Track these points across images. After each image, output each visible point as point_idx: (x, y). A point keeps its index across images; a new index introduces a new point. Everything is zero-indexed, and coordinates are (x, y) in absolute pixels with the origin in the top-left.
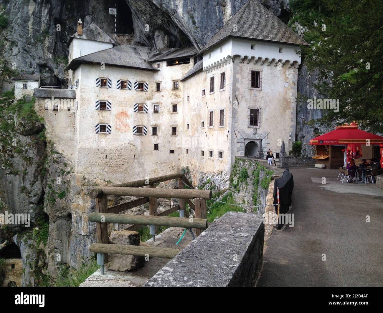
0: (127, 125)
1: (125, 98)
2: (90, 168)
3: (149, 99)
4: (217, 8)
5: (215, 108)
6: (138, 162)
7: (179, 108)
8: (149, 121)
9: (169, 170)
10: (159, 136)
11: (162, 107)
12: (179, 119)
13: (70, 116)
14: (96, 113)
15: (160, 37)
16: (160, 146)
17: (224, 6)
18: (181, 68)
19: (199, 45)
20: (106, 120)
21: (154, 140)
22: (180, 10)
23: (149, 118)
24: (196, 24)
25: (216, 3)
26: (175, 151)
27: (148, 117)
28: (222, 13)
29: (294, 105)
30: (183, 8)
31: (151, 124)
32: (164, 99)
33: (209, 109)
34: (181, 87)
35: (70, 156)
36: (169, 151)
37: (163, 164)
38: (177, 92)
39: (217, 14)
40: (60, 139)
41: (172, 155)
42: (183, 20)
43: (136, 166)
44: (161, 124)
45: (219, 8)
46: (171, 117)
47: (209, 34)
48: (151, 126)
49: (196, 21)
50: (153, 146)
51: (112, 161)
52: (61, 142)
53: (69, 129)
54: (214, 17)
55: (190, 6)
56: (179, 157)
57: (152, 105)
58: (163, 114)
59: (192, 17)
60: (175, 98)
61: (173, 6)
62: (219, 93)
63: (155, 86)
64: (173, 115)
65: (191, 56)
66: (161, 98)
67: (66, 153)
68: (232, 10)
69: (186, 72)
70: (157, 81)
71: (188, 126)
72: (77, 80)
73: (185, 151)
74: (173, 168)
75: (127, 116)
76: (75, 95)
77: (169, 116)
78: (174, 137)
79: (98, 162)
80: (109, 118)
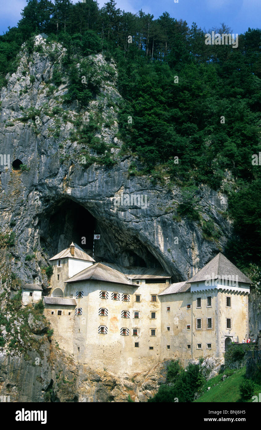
0: (116, 327)
1: (116, 306)
2: (93, 360)
3: (130, 307)
4: (188, 250)
5: (202, 317)
6: (123, 357)
7: (158, 315)
8: (131, 324)
9: (148, 362)
10: (139, 336)
11: (142, 314)
12: (157, 323)
13: (71, 320)
14: (98, 317)
15: (126, 257)
16: (140, 345)
17: (193, 249)
18: (159, 286)
20: (105, 323)
21: (135, 339)
22: (162, 248)
24: (174, 258)
25: (188, 247)
26: (154, 348)
27: (130, 321)
31: (133, 327)
32: (143, 308)
33: (196, 317)
34: (158, 301)
36: (148, 348)
37: (143, 358)
38: (156, 303)
39: (189, 254)
40: (62, 338)
41: (151, 351)
42: (164, 254)
43: (121, 359)
44: (141, 327)
45: (190, 250)
46: (151, 322)
49: (174, 256)
50: (134, 344)
51: (107, 356)
52: (63, 340)
53: (69, 330)
55: (170, 246)
56: (157, 352)
57: (133, 312)
58: (143, 319)
60: (153, 307)
61: (156, 244)
62: (206, 309)
63: (135, 298)
64: (152, 320)
65: (167, 279)
66: (141, 307)
68: (200, 253)
69: (163, 289)
70: (137, 294)
71: (169, 329)
72: (80, 291)
73: (166, 347)
74: (153, 360)
75: (117, 320)
76: (76, 303)
77: (148, 321)
78: (153, 337)
79: (99, 355)
80: (106, 321)
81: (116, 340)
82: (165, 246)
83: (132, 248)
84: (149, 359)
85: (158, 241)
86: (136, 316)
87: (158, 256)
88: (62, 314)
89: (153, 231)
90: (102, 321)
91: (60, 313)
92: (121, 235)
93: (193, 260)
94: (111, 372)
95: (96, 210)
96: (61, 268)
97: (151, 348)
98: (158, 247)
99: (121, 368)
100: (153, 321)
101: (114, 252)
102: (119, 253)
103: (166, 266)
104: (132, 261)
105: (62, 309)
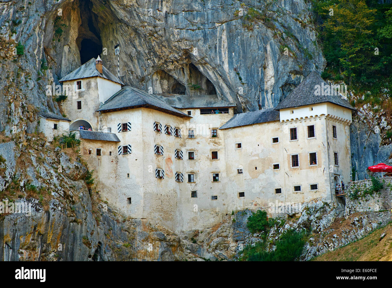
0: (171, 172)
1: (169, 143)
2: (153, 214)
3: (182, 145)
4: (260, 69)
5: (300, 152)
6: (179, 210)
7: (220, 155)
8: (184, 167)
9: (212, 216)
10: (196, 183)
11: (199, 154)
12: (220, 165)
13: (112, 161)
14: (154, 158)
15: (158, 81)
16: (198, 194)
17: (265, 68)
18: (220, 117)
19: (239, 97)
21: (191, 187)
22: (226, 66)
23: (184, 165)
24: (243, 80)
25: (260, 65)
26: (218, 197)
27: (183, 163)
28: (263, 73)
29: (350, 151)
30: (229, 64)
31: (187, 171)
32: (200, 146)
33: (289, 153)
34: (220, 135)
35: (114, 204)
36: (210, 197)
37: (204, 212)
38: (216, 140)
39: (260, 74)
40: (104, 186)
41: (214, 201)
42: (228, 75)
43: (178, 214)
44: (198, 171)
45: (262, 69)
46: (211, 164)
47: (253, 90)
48: (187, 173)
49: (242, 77)
50: (190, 193)
51: (165, 208)
52: (105, 189)
54: (256, 76)
55: (236, 64)
56: (223, 202)
57: (187, 152)
58: (200, 161)
59: (238, 74)
60: (214, 145)
61: (218, 62)
62: (306, 141)
65: (230, 107)
66: (197, 145)
67: (110, 200)
68: (275, 73)
69: (226, 121)
71: (240, 172)
72: (124, 122)
73: (237, 195)
74: (217, 214)
75: (171, 162)
76: (118, 139)
77: (208, 163)
78: (216, 183)
79: (158, 207)
80: (162, 163)
81: (172, 188)
82: (230, 63)
83: (171, 67)
84: (213, 213)
85: (220, 57)
86: (191, 156)
87: (217, 78)
88: (102, 154)
89: (215, 42)
90: (158, 163)
91: (99, 152)
92: (163, 48)
93: (265, 83)
95: (135, 10)
96: (83, 92)
97: (215, 198)
98: (221, 65)
99: (178, 225)
100: (215, 162)
101: (142, 73)
102: (148, 75)
103: (226, 89)
104: (166, 87)
105: (102, 147)
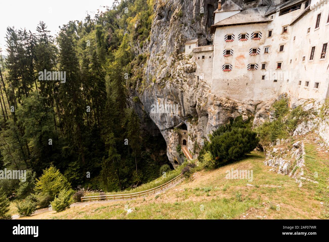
0: (243, 64)
1: (243, 46)
2: (219, 91)
3: (262, 44)
6: (250, 88)
7: (285, 48)
8: (260, 60)
9: (272, 93)
10: (266, 70)
11: (271, 49)
12: (285, 56)
13: (211, 61)
14: (223, 57)
18: (292, 14)
20: (229, 61)
21: (262, 73)
26: (278, 81)
27: (260, 57)
32: (274, 42)
34: (289, 30)
36: (273, 81)
37: (268, 90)
38: (286, 35)
41: (275, 83)
43: (248, 90)
44: (269, 61)
48: (261, 63)
50: (262, 77)
51: (232, 87)
53: (210, 69)
56: (280, 85)
57: (264, 48)
58: (271, 54)
60: (283, 40)
63: (267, 34)
64: (280, 54)
65: (303, 1)
66: (271, 42)
70: (270, 29)
71: (291, 61)
74: (275, 92)
75: (244, 58)
77: (276, 55)
78: (278, 70)
79: (223, 87)
80: (231, 60)
86: (267, 51)
88: (205, 58)
90: (226, 61)
94: (236, 99)
99: (246, 97)
105: (205, 54)
